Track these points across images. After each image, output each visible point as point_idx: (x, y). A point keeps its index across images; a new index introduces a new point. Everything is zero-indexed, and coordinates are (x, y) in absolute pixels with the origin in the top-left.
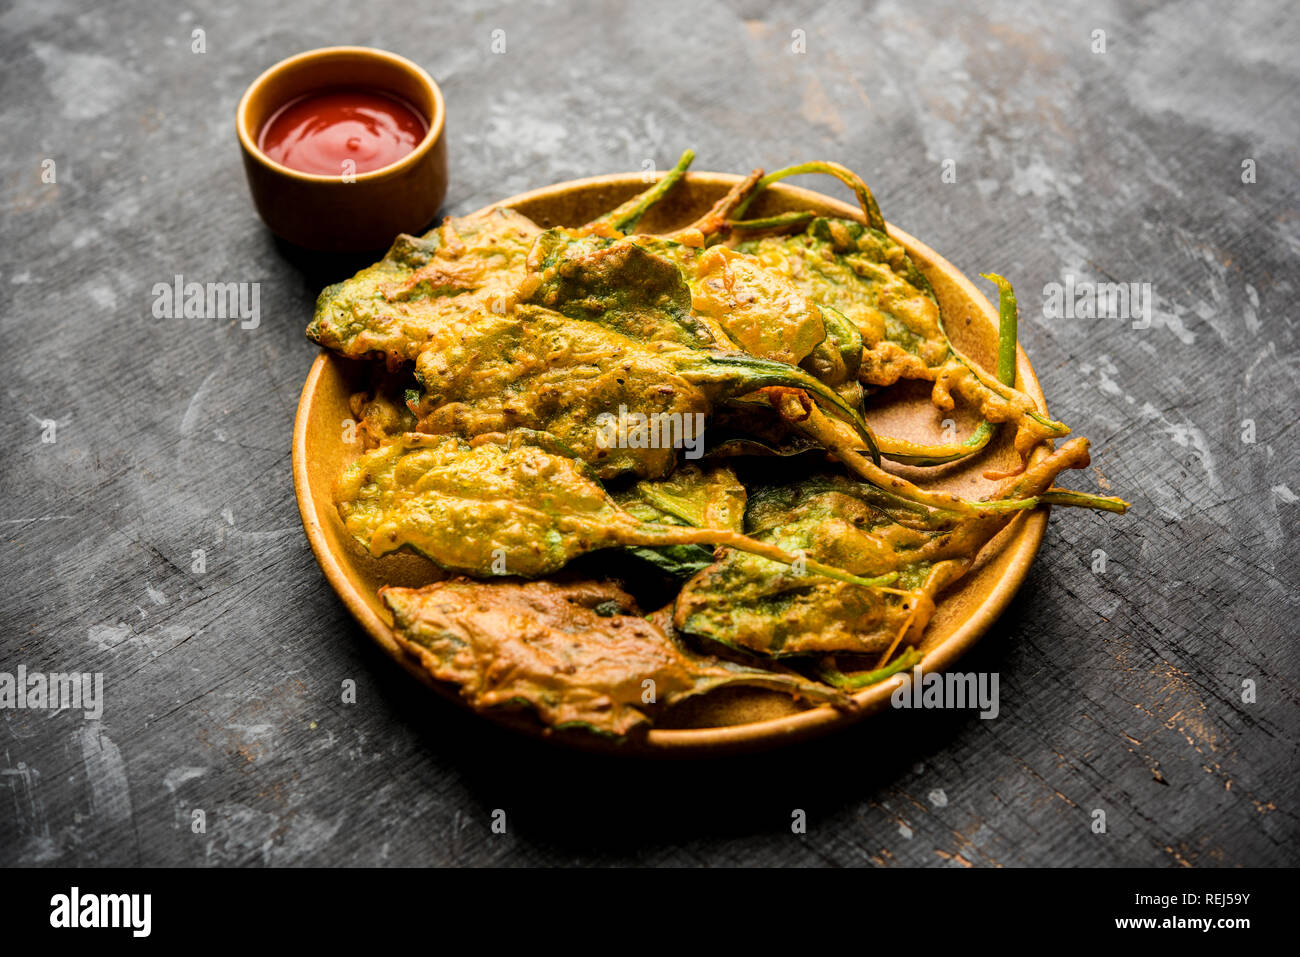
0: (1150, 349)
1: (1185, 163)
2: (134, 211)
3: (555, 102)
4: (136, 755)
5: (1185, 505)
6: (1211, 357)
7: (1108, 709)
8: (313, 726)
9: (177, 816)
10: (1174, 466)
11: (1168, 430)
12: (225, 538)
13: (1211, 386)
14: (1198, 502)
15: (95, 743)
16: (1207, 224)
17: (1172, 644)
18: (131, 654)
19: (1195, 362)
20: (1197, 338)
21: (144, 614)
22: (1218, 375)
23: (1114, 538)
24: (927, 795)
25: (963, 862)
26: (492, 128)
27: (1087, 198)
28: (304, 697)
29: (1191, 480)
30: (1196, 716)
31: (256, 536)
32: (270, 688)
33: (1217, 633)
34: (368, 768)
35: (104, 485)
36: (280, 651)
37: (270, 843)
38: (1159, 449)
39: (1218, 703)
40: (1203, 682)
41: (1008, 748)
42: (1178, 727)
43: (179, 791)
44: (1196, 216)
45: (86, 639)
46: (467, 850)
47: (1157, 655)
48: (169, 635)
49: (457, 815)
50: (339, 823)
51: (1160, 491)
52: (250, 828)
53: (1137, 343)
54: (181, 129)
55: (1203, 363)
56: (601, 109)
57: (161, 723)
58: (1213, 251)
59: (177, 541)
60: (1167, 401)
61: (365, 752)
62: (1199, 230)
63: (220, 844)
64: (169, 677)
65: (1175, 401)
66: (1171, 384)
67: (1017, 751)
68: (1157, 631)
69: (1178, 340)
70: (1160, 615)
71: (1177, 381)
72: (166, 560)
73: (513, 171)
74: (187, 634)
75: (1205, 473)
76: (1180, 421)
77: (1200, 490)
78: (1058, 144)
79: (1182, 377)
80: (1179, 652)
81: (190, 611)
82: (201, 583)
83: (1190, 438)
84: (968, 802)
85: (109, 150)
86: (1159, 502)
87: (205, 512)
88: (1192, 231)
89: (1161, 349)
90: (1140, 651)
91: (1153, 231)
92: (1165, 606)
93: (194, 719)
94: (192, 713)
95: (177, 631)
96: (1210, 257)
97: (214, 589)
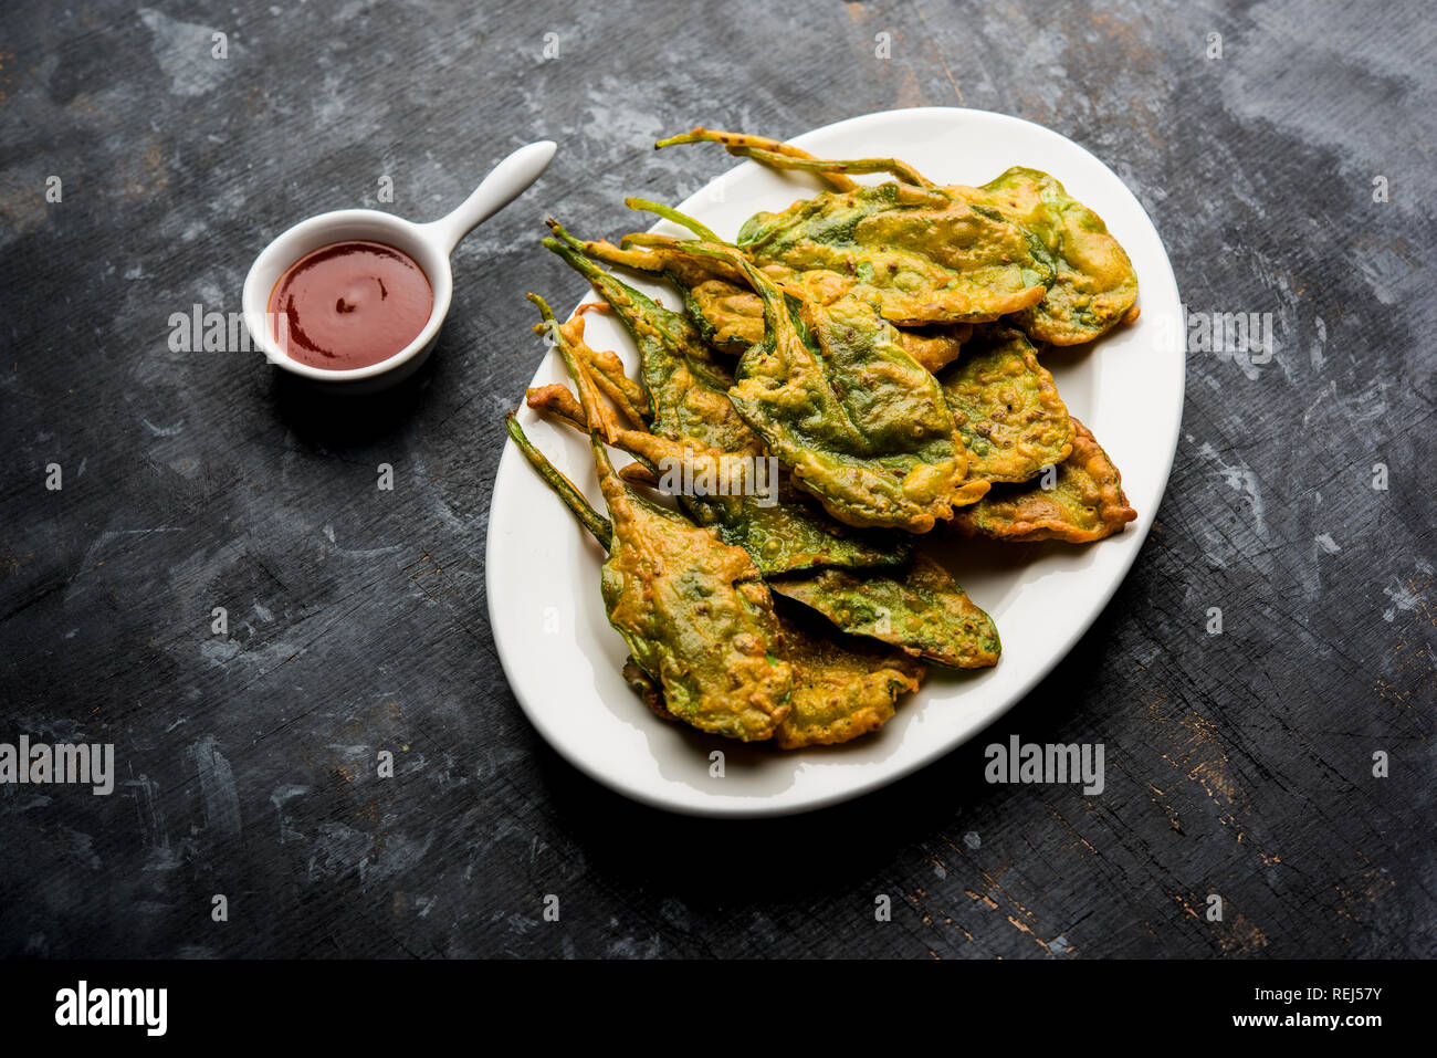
0: (1215, 384)
1: (1272, 179)
2: (239, 202)
3: (652, 90)
4: (245, 770)
5: (1232, 552)
6: (1273, 395)
7: (1137, 758)
8: (406, 748)
9: (283, 831)
10: (1225, 510)
11: (1223, 473)
12: (327, 555)
13: (1269, 427)
14: (1244, 549)
15: (209, 758)
16: (1286, 246)
17: (1204, 695)
18: (240, 671)
19: (1256, 401)
20: (1262, 373)
21: (252, 631)
22: (1278, 415)
23: (1160, 584)
24: (962, 837)
25: (990, 903)
26: (590, 118)
27: (1170, 216)
28: (399, 719)
29: (1239, 526)
30: (1217, 768)
31: (355, 554)
32: (366, 709)
33: (1246, 686)
34: (455, 791)
35: (214, 497)
36: (378, 673)
37: (366, 860)
38: (1212, 492)
39: (1239, 756)
40: (1228, 735)
41: (1041, 794)
42: (1200, 778)
43: (284, 807)
44: (1276, 239)
45: (199, 654)
46: (542, 875)
47: (1189, 706)
48: (275, 653)
49: (535, 841)
50: (428, 845)
51: (1209, 536)
52: (347, 846)
53: (1202, 378)
54: (286, 111)
55: (1264, 402)
56: (698, 100)
57: (267, 740)
58: (1289, 278)
59: (282, 557)
60: (1226, 440)
61: (453, 775)
62: (1276, 255)
63: (321, 860)
64: (275, 695)
65: (1233, 441)
66: (1231, 422)
67: (1050, 796)
68: (1191, 681)
69: (1243, 375)
70: (1195, 665)
71: (1238, 420)
72: (272, 577)
73: (609, 168)
74: (291, 652)
75: (1254, 519)
76: (1236, 463)
77: (1246, 537)
78: (1148, 154)
79: (1242, 416)
80: (1209, 703)
81: (293, 629)
82: (305, 601)
83: (1244, 482)
84: (1000, 845)
85: (215, 133)
86: (1208, 548)
87: (308, 528)
88: (1268, 256)
89: (1226, 385)
90: (1173, 701)
91: (1232, 253)
92: (1201, 656)
93: (298, 737)
94: (296, 731)
95: (282, 649)
96: (1284, 286)
97: (317, 608)
